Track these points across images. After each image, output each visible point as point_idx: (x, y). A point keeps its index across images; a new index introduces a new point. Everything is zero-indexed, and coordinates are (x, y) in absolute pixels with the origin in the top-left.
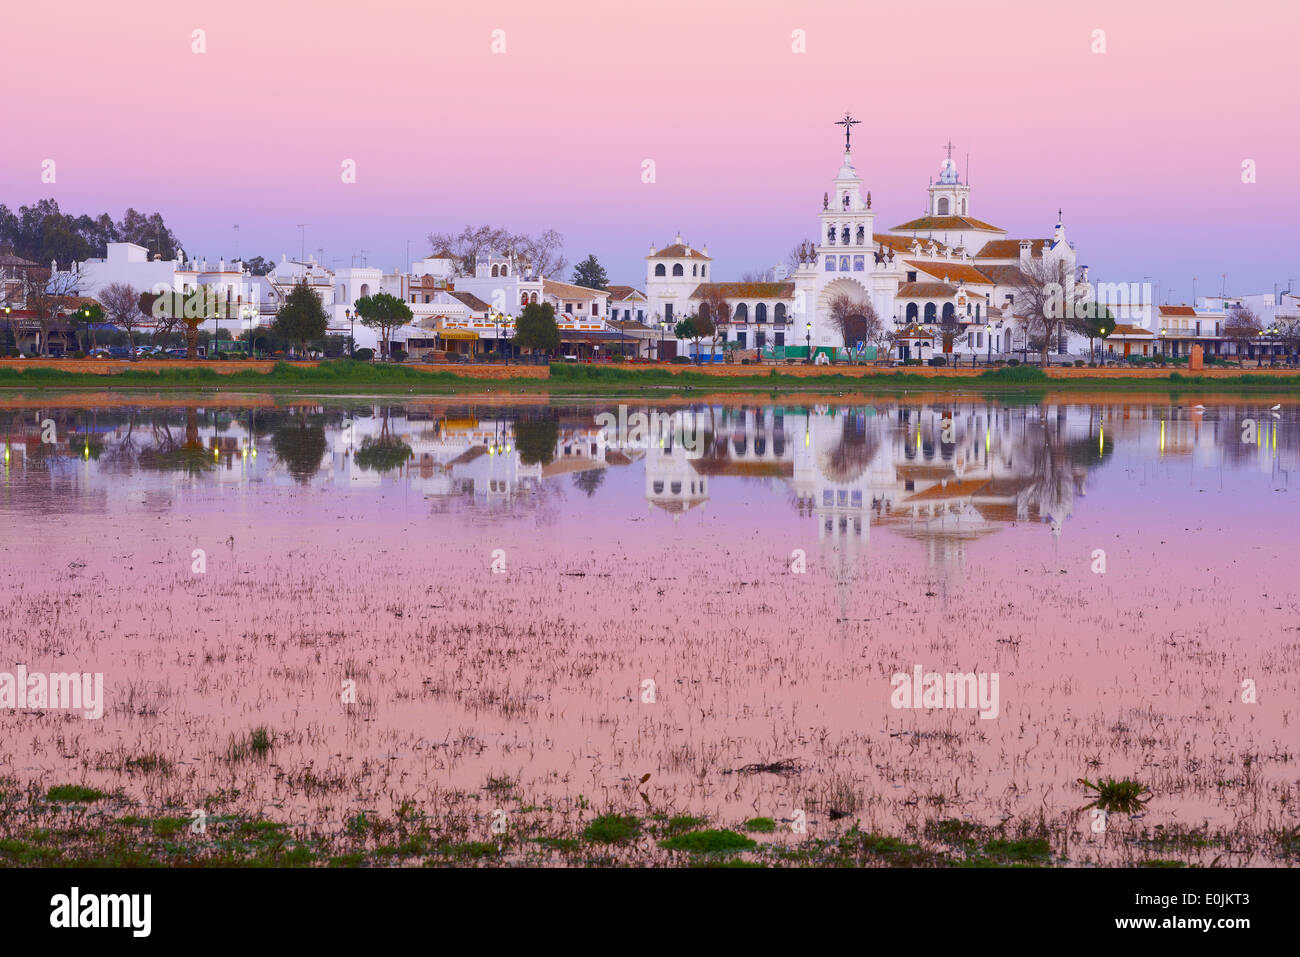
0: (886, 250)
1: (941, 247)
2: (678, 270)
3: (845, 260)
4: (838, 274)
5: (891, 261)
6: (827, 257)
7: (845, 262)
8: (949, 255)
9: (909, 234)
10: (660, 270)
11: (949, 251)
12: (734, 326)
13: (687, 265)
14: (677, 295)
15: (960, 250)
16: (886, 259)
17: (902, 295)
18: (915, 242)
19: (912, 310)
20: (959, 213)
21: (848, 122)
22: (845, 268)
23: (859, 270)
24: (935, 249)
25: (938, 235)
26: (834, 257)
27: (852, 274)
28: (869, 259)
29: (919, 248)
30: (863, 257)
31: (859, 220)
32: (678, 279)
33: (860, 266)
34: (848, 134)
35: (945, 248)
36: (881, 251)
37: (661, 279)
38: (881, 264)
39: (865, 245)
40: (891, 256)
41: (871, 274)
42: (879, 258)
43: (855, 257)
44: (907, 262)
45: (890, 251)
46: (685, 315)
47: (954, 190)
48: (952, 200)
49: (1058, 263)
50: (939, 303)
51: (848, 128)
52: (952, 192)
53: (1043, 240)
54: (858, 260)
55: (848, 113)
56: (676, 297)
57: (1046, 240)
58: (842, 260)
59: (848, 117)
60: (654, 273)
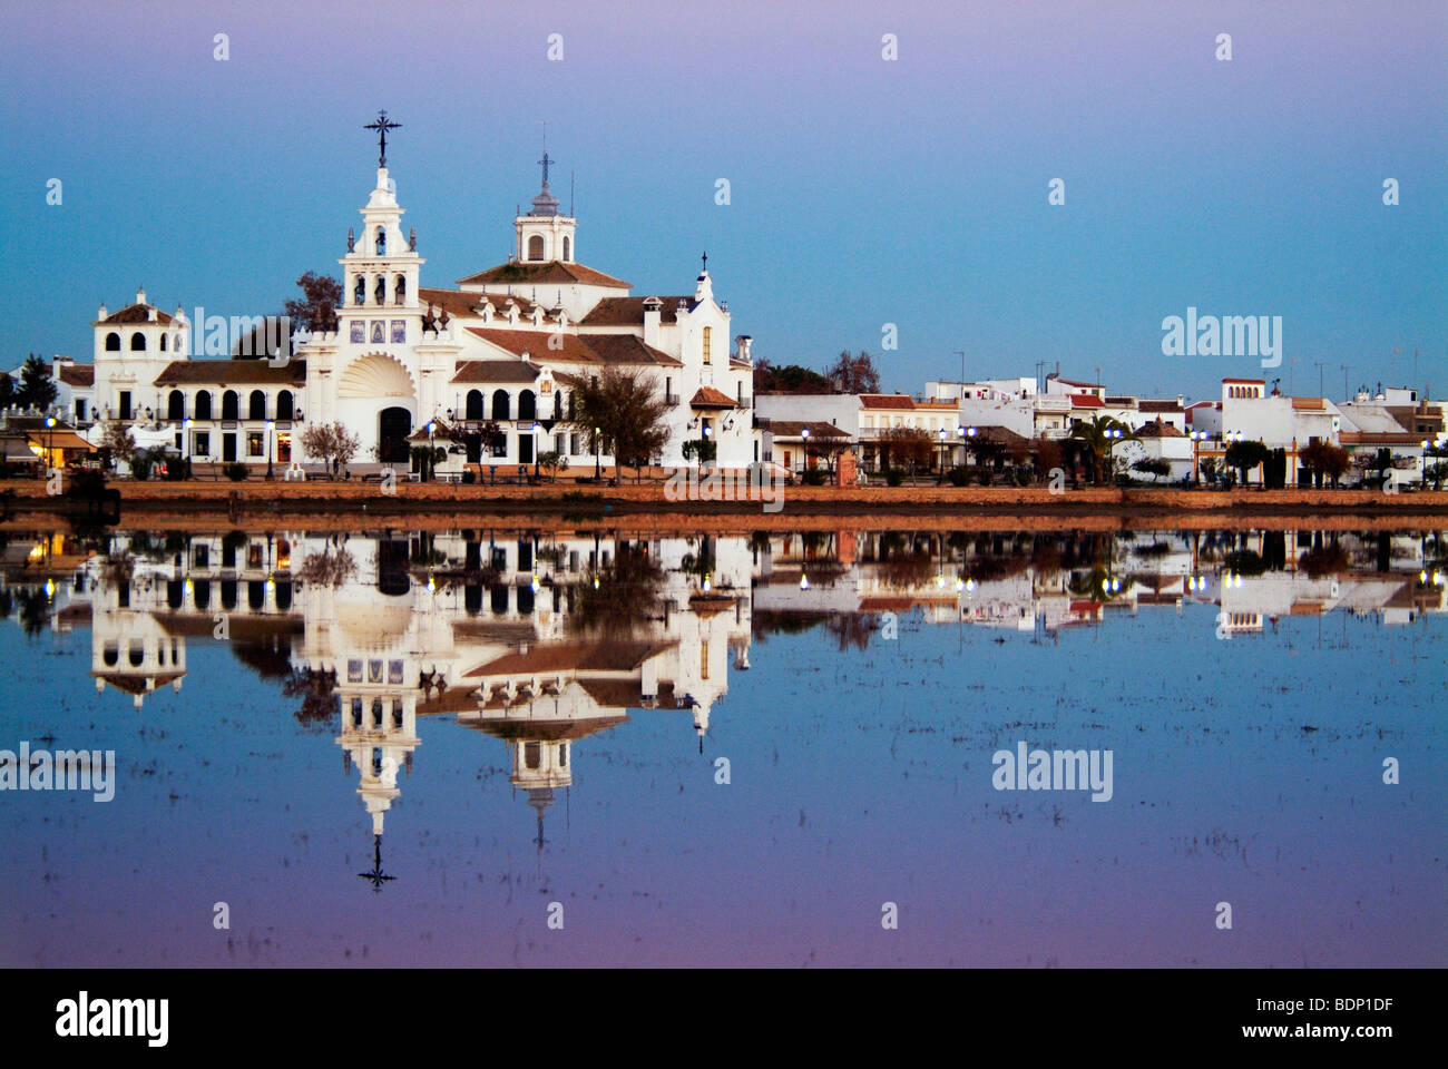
0: (437, 313)
1: (526, 309)
2: (139, 343)
3: (378, 327)
4: (369, 348)
5: (444, 329)
6: (353, 323)
7: (378, 329)
8: (540, 320)
9: (477, 289)
10: (113, 343)
11: (539, 314)
12: (219, 424)
13: (152, 334)
14: (136, 378)
15: (557, 312)
16: (438, 325)
17: (459, 379)
18: (484, 300)
19: (475, 399)
20: (560, 257)
21: (383, 126)
22: (378, 339)
23: (398, 341)
24: (515, 311)
25: (524, 290)
26: (363, 323)
27: (388, 348)
28: (413, 327)
29: (490, 309)
30: (403, 322)
31: (400, 268)
32: (139, 354)
33: (399, 336)
34: (383, 143)
35: (532, 310)
36: (430, 313)
37: (114, 354)
38: (430, 333)
39: (406, 305)
40: (444, 320)
41: (414, 348)
42: (428, 324)
43: (393, 322)
44: (469, 329)
45: (444, 315)
46: (148, 409)
47: (552, 223)
48: (548, 238)
49: (701, 332)
50: (514, 391)
51: (383, 134)
52: (548, 227)
53: (678, 299)
54: (397, 327)
55: (383, 112)
56: (134, 381)
57: (683, 298)
58: (374, 326)
59: (383, 118)
60: (104, 346)
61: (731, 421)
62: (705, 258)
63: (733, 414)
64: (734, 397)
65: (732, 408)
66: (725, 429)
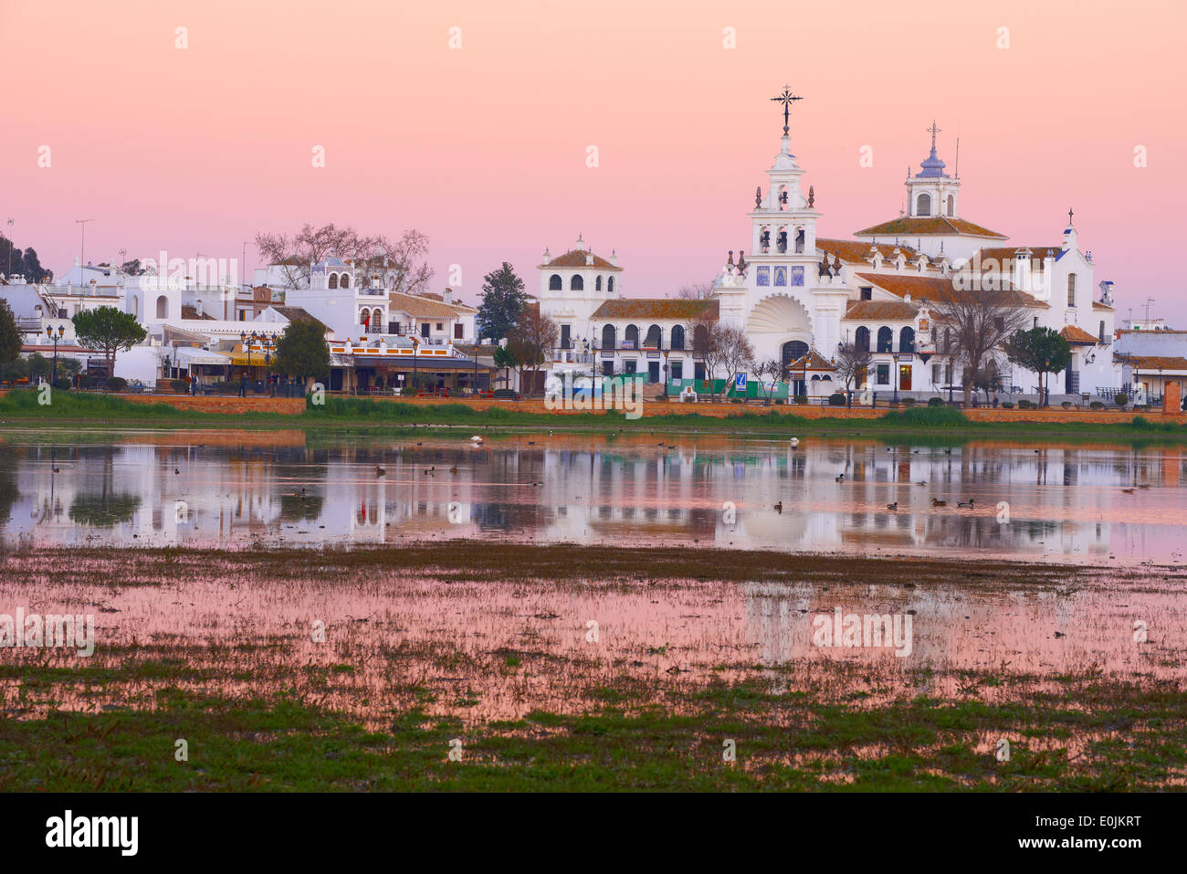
0: (831, 260)
1: (911, 256)
2: (577, 283)
3: (780, 271)
4: (771, 290)
5: (837, 274)
6: (759, 268)
7: (780, 274)
8: (924, 267)
9: (868, 240)
10: (556, 283)
11: (923, 262)
12: (645, 354)
13: (589, 276)
14: (575, 314)
15: (940, 260)
16: (832, 270)
17: (850, 316)
18: (874, 249)
19: (862, 334)
20: (945, 211)
21: (787, 99)
22: (780, 282)
23: (798, 284)
24: (902, 259)
25: (911, 241)
26: (768, 268)
27: (789, 290)
28: (811, 272)
29: (879, 257)
30: (802, 268)
31: (799, 222)
32: (577, 293)
33: (798, 280)
34: (787, 114)
35: (917, 258)
36: (826, 261)
37: (556, 293)
38: (825, 278)
39: (804, 254)
40: (837, 267)
41: (812, 290)
42: (824, 270)
43: (794, 268)
44: (858, 274)
45: (837, 261)
46: (585, 340)
47: (937, 184)
48: (934, 195)
49: (1066, 279)
50: (896, 328)
51: (787, 106)
52: (934, 187)
53: (1046, 249)
54: (796, 272)
55: (787, 87)
56: (574, 316)
57: (1051, 249)
58: (777, 271)
59: (787, 92)
60: (548, 286)
61: (1093, 356)
62: (1071, 214)
63: (1095, 350)
64: (1096, 334)
65: (1093, 344)
66: (1087, 362)
